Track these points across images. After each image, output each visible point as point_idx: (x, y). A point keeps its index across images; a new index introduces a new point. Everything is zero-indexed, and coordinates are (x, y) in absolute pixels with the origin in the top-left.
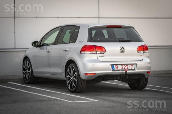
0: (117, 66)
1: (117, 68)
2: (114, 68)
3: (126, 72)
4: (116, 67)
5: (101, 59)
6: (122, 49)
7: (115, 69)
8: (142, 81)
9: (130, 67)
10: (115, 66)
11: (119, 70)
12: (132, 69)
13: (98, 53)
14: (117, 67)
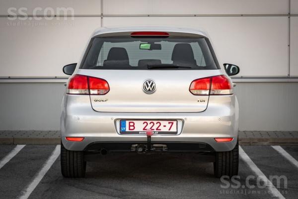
0: (132, 124)
1: (132, 128)
2: (125, 127)
3: (149, 137)
4: (130, 126)
5: (98, 106)
6: (149, 85)
7: (127, 130)
8: (220, 158)
9: (165, 126)
10: (127, 122)
11: (137, 133)
12: (171, 130)
13: (92, 92)
14: (133, 126)
